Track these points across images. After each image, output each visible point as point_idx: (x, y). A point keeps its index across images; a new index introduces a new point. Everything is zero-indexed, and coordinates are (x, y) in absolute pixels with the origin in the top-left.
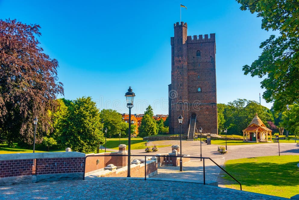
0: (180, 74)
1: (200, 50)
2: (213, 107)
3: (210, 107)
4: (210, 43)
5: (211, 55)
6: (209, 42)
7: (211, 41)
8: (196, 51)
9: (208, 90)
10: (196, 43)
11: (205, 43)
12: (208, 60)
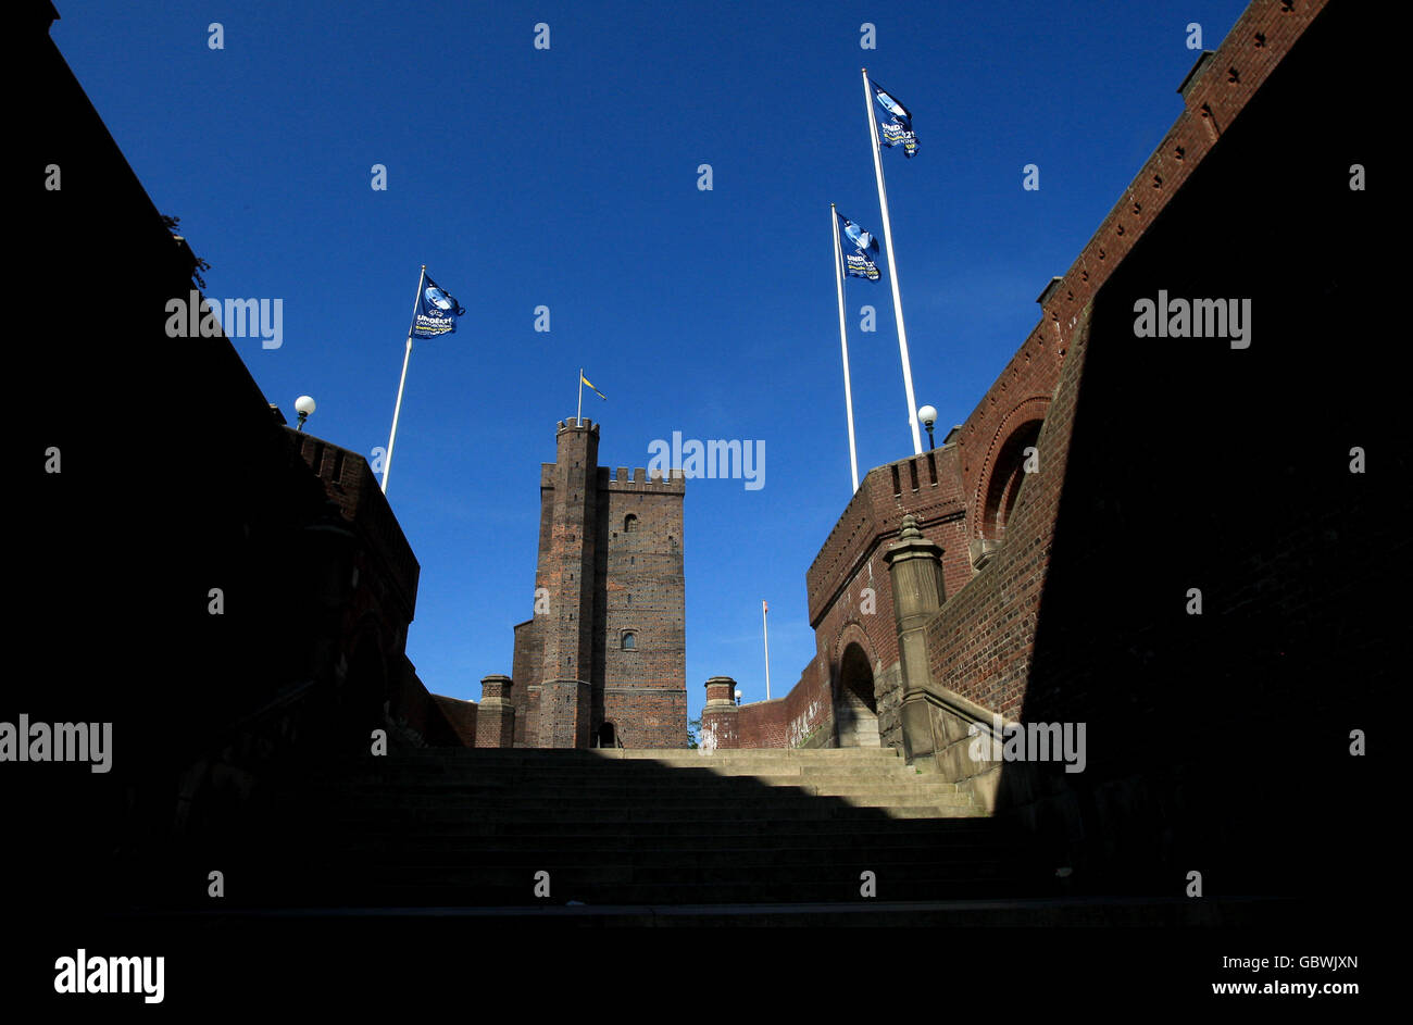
0: (572, 579)
1: (636, 513)
2: (673, 703)
3: (666, 701)
4: (669, 497)
5: (670, 533)
6: (665, 494)
7: (671, 491)
8: (625, 515)
9: (658, 644)
10: (626, 492)
11: (653, 493)
12: (662, 550)
